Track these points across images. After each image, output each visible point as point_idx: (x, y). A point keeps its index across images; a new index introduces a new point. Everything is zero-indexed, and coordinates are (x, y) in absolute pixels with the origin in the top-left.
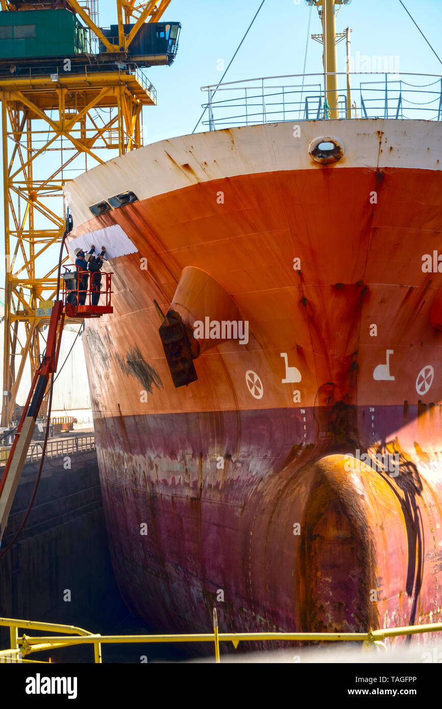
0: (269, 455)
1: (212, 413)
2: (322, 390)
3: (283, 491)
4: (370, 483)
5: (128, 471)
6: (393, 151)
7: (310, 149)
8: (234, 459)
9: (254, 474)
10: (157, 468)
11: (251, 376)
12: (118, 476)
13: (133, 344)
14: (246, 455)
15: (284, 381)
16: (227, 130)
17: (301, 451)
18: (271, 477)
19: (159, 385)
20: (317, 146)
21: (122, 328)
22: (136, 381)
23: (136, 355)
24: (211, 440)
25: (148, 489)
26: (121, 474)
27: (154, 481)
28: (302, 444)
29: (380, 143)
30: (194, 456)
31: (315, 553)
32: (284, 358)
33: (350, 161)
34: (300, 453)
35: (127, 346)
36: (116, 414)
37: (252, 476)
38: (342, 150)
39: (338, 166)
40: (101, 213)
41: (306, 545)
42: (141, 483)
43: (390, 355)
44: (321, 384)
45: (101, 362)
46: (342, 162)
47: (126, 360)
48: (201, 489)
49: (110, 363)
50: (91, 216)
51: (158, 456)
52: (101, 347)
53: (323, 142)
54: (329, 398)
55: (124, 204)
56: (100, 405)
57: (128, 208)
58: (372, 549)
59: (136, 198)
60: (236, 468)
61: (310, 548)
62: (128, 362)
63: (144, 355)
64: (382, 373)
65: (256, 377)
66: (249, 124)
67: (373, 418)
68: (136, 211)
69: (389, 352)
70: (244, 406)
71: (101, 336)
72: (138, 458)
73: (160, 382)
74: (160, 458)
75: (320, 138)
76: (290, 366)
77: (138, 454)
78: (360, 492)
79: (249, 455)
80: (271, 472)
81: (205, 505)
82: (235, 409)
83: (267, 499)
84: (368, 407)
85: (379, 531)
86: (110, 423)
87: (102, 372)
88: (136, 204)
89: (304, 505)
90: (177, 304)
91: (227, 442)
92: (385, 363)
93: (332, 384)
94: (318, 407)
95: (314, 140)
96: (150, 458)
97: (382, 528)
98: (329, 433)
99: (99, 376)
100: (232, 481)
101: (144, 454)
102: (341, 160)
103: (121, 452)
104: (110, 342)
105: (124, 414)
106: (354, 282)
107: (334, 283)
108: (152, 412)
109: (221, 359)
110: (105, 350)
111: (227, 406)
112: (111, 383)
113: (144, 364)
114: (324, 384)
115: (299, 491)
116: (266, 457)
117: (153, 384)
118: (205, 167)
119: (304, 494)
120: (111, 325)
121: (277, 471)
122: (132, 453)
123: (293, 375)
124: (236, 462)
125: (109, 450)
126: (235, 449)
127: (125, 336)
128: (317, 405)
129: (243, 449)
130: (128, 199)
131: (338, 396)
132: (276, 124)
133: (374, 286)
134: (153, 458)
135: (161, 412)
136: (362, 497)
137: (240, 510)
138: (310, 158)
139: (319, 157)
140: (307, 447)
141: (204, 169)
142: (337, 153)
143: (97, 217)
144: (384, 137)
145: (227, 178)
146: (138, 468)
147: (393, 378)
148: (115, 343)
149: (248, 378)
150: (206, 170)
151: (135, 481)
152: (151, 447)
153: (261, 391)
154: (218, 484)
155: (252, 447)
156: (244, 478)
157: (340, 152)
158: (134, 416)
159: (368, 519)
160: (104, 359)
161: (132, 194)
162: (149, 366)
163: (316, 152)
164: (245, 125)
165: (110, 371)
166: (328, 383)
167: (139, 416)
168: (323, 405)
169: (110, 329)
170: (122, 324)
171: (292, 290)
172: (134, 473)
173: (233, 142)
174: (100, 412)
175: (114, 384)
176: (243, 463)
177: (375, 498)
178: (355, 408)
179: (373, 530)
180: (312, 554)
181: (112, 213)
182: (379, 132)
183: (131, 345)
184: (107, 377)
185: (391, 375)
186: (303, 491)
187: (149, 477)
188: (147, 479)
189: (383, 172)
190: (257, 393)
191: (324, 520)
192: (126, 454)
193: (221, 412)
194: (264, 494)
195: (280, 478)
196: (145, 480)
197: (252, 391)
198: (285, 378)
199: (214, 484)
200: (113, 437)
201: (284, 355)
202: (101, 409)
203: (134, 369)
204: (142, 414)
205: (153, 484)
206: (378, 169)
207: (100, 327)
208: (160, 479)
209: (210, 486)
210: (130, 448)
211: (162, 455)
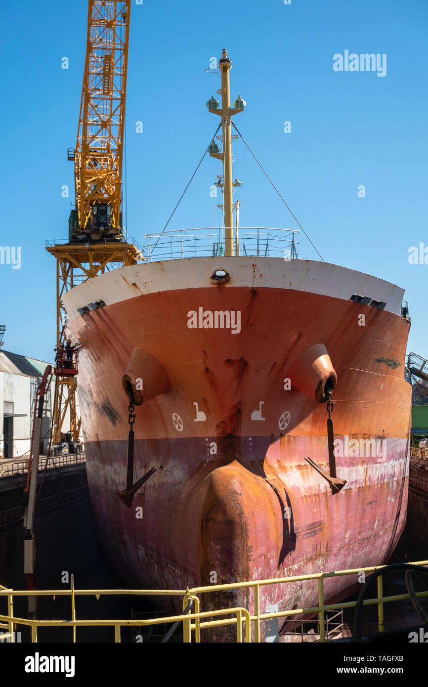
0: (186, 466)
1: (152, 439)
2: (218, 426)
3: (192, 490)
4: (246, 486)
5: (102, 476)
6: (262, 277)
7: (210, 275)
8: (165, 469)
9: (176, 479)
10: (119, 474)
11: (176, 417)
12: (97, 479)
13: (104, 395)
14: (172, 466)
15: (196, 420)
16: (159, 262)
17: (205, 465)
18: (186, 481)
19: (121, 422)
20: (215, 273)
21: (98, 385)
22: (107, 419)
23: (107, 402)
24: (151, 457)
25: (114, 487)
26: (98, 477)
27: (117, 483)
28: (206, 460)
29: (254, 272)
30: (141, 467)
31: (210, 530)
32: (195, 406)
33: (235, 283)
34: (205, 466)
35: (101, 397)
36: (95, 440)
37: (175, 480)
38: (230, 276)
39: (228, 285)
40: (85, 313)
41: (204, 525)
42: (110, 483)
43: (262, 404)
44: (218, 422)
45: (87, 407)
46: (230, 283)
47: (101, 406)
48: (145, 488)
49: (92, 408)
50: (78, 315)
51: (120, 467)
52: (86, 397)
53: (219, 270)
54: (223, 431)
55: (97, 308)
56: (86, 434)
57: (100, 310)
58: (246, 528)
59: (104, 304)
60: (166, 475)
61: (206, 526)
62: (102, 407)
63: (112, 403)
64: (257, 416)
65: (179, 418)
66: (173, 259)
67: (251, 444)
68: (104, 312)
69: (261, 403)
70: (172, 436)
71: (87, 391)
72: (108, 468)
73: (121, 420)
74: (121, 468)
75: (216, 268)
76: (199, 411)
77: (108, 465)
78: (239, 491)
79: (174, 467)
80: (187, 477)
81: (147, 498)
82: (166, 438)
83: (183, 495)
84: (247, 437)
85: (251, 516)
86: (92, 445)
87: (87, 413)
88: (104, 308)
89: (204, 500)
90: (129, 371)
91: (161, 459)
92: (259, 410)
93: (225, 422)
94: (216, 437)
95: (213, 269)
96: (115, 468)
97: (253, 514)
98: (222, 454)
99: (86, 416)
100: (163, 482)
101: (111, 465)
102: (230, 282)
103: (99, 464)
104: (92, 394)
105: (100, 440)
106: (239, 358)
107: (226, 359)
108: (117, 439)
109: (157, 405)
110: (89, 399)
111: (161, 435)
112: (92, 420)
113: (111, 409)
114: (220, 423)
115: (202, 490)
116: (184, 468)
117: (117, 421)
118: (145, 285)
119: (204, 493)
120: (92, 384)
121: (191, 476)
122: (105, 465)
123: (201, 417)
124: (166, 471)
125: (92, 462)
126: (165, 462)
127: (101, 390)
128: (215, 435)
129: (171, 463)
130: (100, 304)
131: (228, 431)
132: (189, 259)
133: (251, 361)
134: (117, 468)
135: (122, 439)
136: (240, 494)
137: (167, 502)
138: (210, 280)
139: (216, 280)
140: (209, 462)
141: (145, 286)
142: (227, 277)
143: (82, 316)
144: (256, 268)
145: (159, 292)
146: (108, 475)
147: (264, 419)
148: (94, 395)
149: (174, 418)
150: (146, 287)
151: (106, 482)
152: (116, 461)
153: (182, 427)
154: (155, 485)
155: (176, 462)
156: (170, 481)
157: (229, 277)
158: (106, 441)
159: (244, 508)
160: (88, 405)
161: (102, 301)
162: (115, 411)
163: (214, 277)
164: (171, 259)
165: (92, 413)
166: (223, 422)
167: (109, 441)
168: (220, 436)
169: (91, 386)
170: (99, 383)
171: (199, 363)
172: (106, 477)
173: (163, 270)
174: (86, 438)
175: (94, 421)
176: (170, 472)
177: (249, 496)
178: (239, 437)
179: (247, 516)
180: (208, 531)
181: (91, 313)
182: (253, 265)
183: (103, 397)
184: (90, 417)
185: (263, 417)
186: (203, 491)
187: (114, 480)
188: (113, 481)
189: (256, 290)
190: (179, 428)
191: (216, 509)
192: (101, 465)
193: (157, 439)
194: (182, 492)
195: (192, 482)
196: (112, 482)
197: (177, 426)
198: (196, 418)
199: (152, 485)
200: (94, 454)
201: (195, 404)
202: (87, 436)
203: (106, 411)
204: (110, 440)
205: (117, 484)
206: (253, 288)
207: (86, 385)
208: (121, 481)
209: (150, 486)
210: (104, 461)
211: (122, 466)
